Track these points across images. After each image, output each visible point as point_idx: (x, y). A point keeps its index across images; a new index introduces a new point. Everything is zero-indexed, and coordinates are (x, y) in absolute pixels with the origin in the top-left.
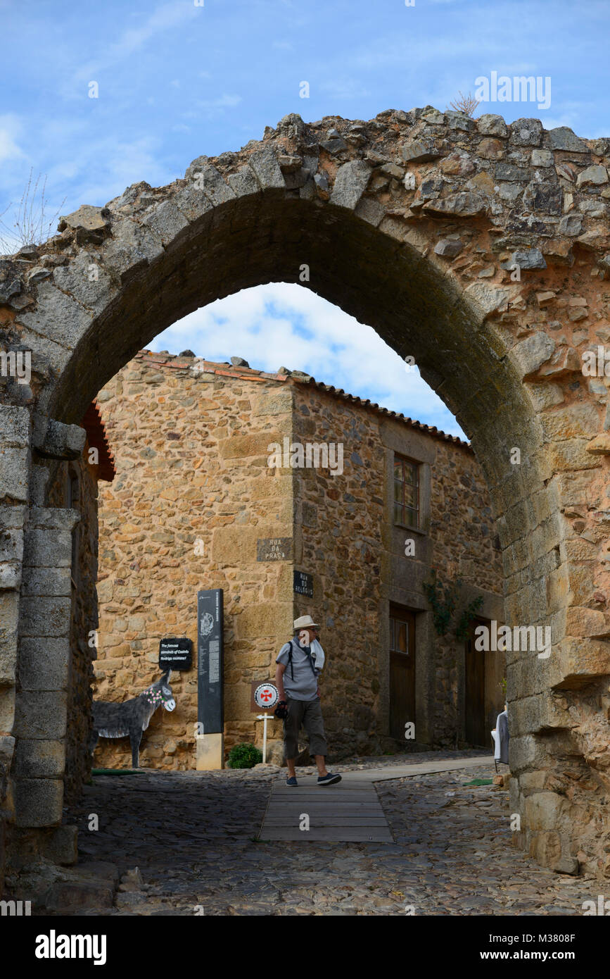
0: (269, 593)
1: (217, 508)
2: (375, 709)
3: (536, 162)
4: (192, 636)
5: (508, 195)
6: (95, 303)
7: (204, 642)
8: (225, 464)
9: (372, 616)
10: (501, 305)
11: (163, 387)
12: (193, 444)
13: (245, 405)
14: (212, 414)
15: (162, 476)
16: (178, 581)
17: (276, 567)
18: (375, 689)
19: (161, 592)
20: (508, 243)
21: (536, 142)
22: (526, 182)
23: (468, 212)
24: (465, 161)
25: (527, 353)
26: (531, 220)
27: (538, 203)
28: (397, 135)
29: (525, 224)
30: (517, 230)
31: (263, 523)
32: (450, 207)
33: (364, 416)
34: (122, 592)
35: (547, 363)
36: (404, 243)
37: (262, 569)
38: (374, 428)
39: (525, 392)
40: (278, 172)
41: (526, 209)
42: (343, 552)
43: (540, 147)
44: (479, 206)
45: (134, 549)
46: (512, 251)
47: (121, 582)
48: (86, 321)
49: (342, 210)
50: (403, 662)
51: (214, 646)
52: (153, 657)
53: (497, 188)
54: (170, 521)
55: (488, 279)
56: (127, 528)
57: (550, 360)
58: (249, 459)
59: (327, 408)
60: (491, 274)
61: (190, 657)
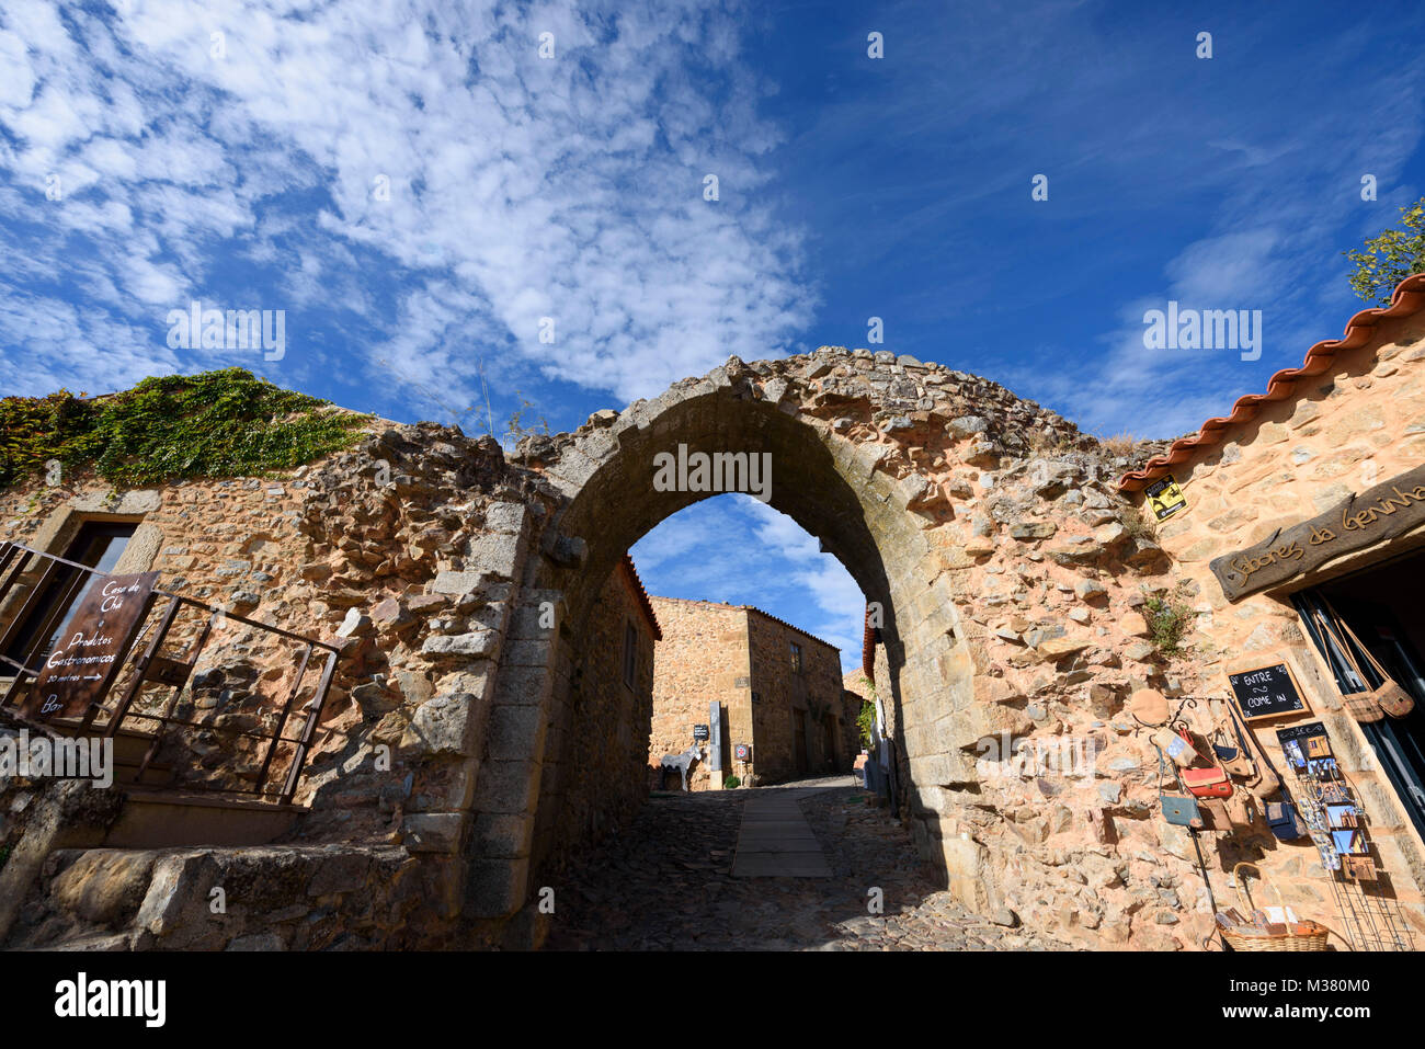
0: (741, 702)
1: (717, 665)
2: (790, 757)
3: (894, 372)
4: (708, 724)
5: (880, 388)
6: (602, 457)
7: (713, 726)
8: (720, 645)
9: (786, 713)
10: (886, 455)
11: (695, 614)
12: (707, 637)
13: (728, 620)
14: (715, 624)
15: (695, 651)
16: (702, 698)
17: (743, 690)
18: (789, 747)
19: (694, 703)
20: (885, 414)
21: (893, 361)
22: (890, 381)
23: (855, 396)
24: (849, 369)
25: (909, 486)
26: (898, 401)
27: (900, 391)
28: (802, 366)
29: (895, 403)
30: (890, 406)
31: (737, 670)
32: (843, 392)
33: (778, 626)
34: (678, 704)
35: (924, 493)
36: (812, 427)
37: (737, 691)
38: (781, 630)
39: (909, 517)
40: (726, 378)
41: (893, 395)
42: (772, 683)
43: (895, 364)
44: (862, 393)
45: (683, 684)
46: (889, 418)
47: (678, 699)
48: (593, 468)
49: (771, 404)
50: (801, 734)
51: (718, 728)
52: (691, 734)
53: (872, 384)
54: (698, 671)
55: (874, 441)
56: (680, 675)
57: (926, 491)
58: (730, 643)
59: (762, 620)
60: (875, 438)
61: (708, 733)
